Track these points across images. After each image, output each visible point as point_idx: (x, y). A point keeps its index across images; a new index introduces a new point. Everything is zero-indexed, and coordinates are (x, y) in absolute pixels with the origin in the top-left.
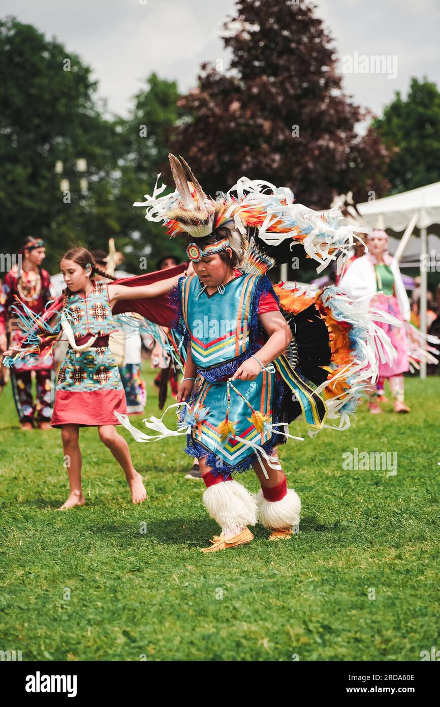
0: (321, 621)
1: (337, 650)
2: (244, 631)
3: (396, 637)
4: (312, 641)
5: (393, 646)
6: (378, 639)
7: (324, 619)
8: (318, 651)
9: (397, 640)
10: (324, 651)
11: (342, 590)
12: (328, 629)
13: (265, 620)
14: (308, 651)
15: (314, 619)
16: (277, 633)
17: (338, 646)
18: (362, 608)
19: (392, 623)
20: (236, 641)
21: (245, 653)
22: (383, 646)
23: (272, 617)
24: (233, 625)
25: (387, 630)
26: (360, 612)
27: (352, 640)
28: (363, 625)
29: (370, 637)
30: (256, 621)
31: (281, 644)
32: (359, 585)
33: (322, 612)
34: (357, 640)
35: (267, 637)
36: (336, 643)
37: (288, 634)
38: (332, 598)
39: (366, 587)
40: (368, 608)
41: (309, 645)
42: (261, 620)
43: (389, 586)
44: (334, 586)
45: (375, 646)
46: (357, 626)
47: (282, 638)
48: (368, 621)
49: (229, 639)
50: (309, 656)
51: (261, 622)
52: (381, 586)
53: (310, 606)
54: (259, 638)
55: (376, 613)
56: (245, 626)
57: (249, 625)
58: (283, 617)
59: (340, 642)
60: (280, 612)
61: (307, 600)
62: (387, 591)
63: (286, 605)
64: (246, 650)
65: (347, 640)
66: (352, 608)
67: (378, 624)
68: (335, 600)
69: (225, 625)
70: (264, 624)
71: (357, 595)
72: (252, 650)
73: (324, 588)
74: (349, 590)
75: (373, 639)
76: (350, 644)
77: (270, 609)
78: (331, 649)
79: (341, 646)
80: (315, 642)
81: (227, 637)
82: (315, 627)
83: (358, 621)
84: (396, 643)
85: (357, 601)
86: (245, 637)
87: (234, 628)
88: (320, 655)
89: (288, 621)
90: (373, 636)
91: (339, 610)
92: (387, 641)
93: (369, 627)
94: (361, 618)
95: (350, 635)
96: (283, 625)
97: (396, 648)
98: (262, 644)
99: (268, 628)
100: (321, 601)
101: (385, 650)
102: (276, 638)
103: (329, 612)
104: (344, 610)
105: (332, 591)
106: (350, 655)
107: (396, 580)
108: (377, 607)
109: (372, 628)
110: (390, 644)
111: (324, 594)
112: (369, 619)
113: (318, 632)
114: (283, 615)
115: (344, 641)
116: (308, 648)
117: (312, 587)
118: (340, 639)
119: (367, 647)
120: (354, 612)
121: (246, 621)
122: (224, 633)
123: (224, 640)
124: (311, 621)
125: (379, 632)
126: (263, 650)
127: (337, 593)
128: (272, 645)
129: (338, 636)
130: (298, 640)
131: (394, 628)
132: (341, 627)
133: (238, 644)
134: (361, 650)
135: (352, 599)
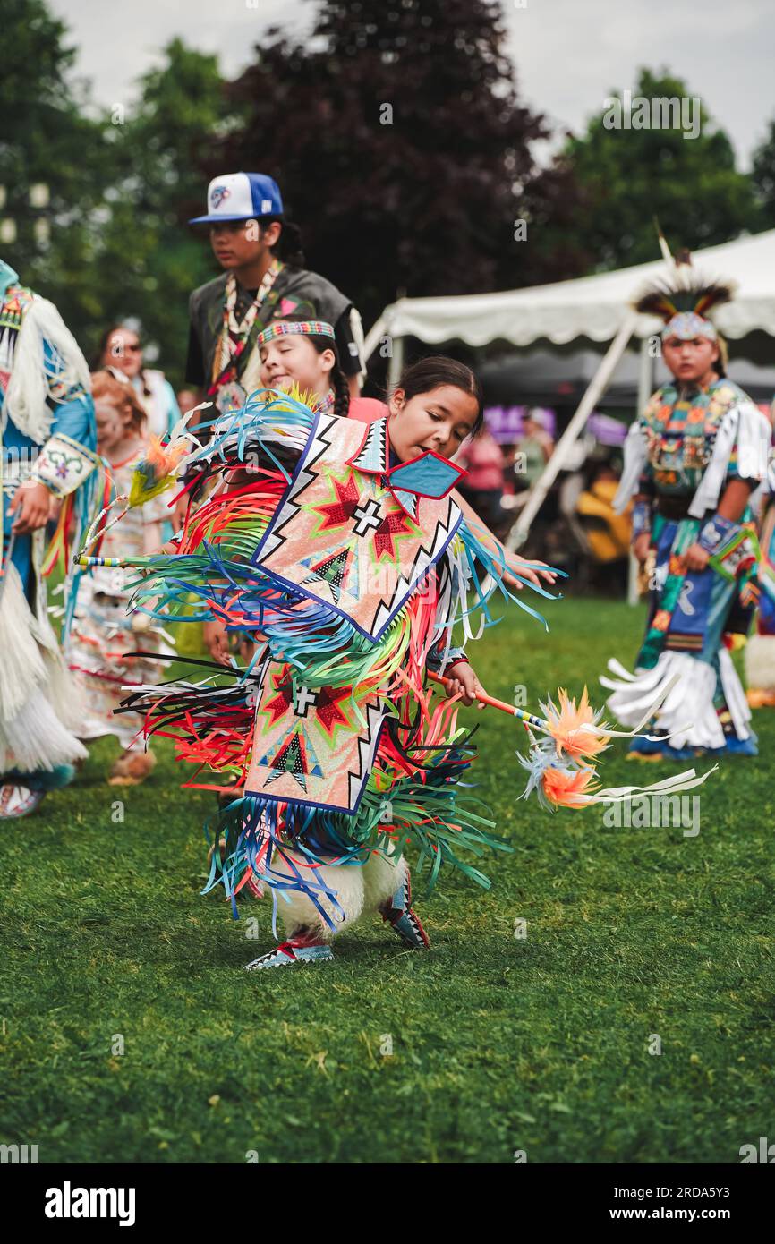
0: (422, 1025)
1: (449, 1078)
2: (284, 1038)
3: (554, 1060)
4: (404, 1061)
5: (550, 1076)
6: (523, 1062)
7: (428, 1022)
8: (415, 1078)
9: (557, 1066)
10: (426, 1080)
11: (463, 973)
12: (435, 1041)
13: (324, 1020)
14: (396, 1079)
15: (411, 1022)
16: (344, 1043)
17: (450, 1071)
18: (497, 1005)
19: (549, 1036)
20: (268, 1054)
21: (283, 1077)
22: (532, 1076)
23: (336, 1015)
24: (265, 1026)
25: (540, 1047)
26: (495, 1014)
27: (477, 1063)
28: (498, 1036)
29: (508, 1058)
30: (306, 1020)
31: (348, 1063)
32: (496, 966)
33: (426, 1010)
34: (485, 1063)
35: (324, 1050)
36: (447, 1067)
37: (363, 1046)
38: (446, 987)
39: (508, 969)
40: (509, 1006)
41: (399, 1067)
42: (316, 1019)
43: (549, 969)
44: (451, 966)
45: (517, 1078)
46: (487, 1037)
47: (351, 1052)
48: (508, 1030)
49: (256, 1051)
50: (398, 1088)
51: (314, 1023)
52: (534, 969)
53: (405, 998)
54: (310, 1052)
55: (524, 1018)
56: (287, 1029)
57: (292, 1027)
58: (357, 1015)
59: (454, 1064)
60: (350, 1005)
61: (400, 988)
62: (545, 979)
63: (362, 995)
64: (285, 1071)
65: (467, 1061)
66: (480, 1006)
67: (525, 1036)
68: (450, 990)
69: (249, 1026)
70: (321, 1027)
71: (491, 983)
72: (296, 1073)
73: (433, 967)
74: (477, 974)
75: (514, 1062)
76: (473, 1070)
77: (333, 1000)
78: (437, 1077)
79: (457, 1072)
80: (410, 1063)
81: (253, 1048)
82: (414, 1037)
83: (490, 1029)
84: (554, 1070)
85: (490, 994)
86: (284, 1049)
87: (267, 1032)
88: (417, 1086)
89: (364, 1023)
90: (514, 1057)
91: (458, 1008)
92: (538, 1067)
93: (508, 1040)
94: (496, 1024)
95: (473, 1052)
96: (354, 1031)
97: (554, 1079)
98: (316, 1063)
99: (328, 1037)
100: (424, 990)
101: (534, 1082)
102: (342, 1053)
103: (438, 1009)
104: (466, 1008)
105: (447, 973)
106: (470, 1088)
107: (561, 960)
108: (525, 1006)
109: (514, 1043)
110: (544, 1073)
111: (430, 977)
112: (510, 1025)
113: (416, 1046)
114: (355, 1012)
115: (462, 1064)
116: (396, 1073)
117: (410, 964)
118: (454, 1060)
119: (503, 1076)
120: (482, 1012)
121: (287, 1021)
122: (247, 1041)
123: (247, 1053)
124: (406, 1026)
125: (526, 1051)
126: (316, 1073)
127: (455, 979)
128: (333, 1064)
129: (452, 1054)
130: (379, 1059)
131: (553, 1044)
132: (456, 1039)
133: (272, 1061)
134: (491, 1079)
135: (481, 989)
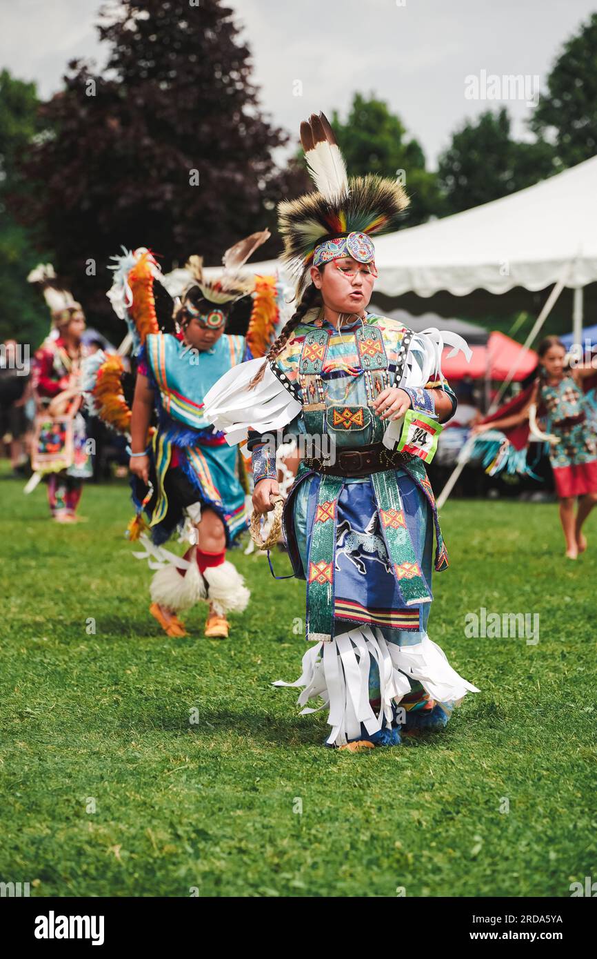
0: (194, 823)
1: (213, 863)
2: (89, 835)
3: (293, 848)
4: (180, 851)
5: (288, 862)
6: (269, 850)
7: (198, 820)
8: (188, 863)
9: (295, 852)
10: (196, 864)
11: (224, 783)
12: (202, 834)
13: (118, 819)
14: (174, 864)
15: (185, 820)
16: (134, 838)
17: (215, 858)
18: (250, 807)
19: (289, 830)
20: (77, 847)
21: (88, 864)
22: (276, 860)
23: (128, 816)
24: (75, 825)
25: (283, 838)
26: (248, 813)
27: (234, 851)
28: (251, 830)
29: (258, 847)
30: (106, 820)
31: (138, 853)
32: (249, 777)
33: (197, 810)
34: (242, 851)
35: (119, 843)
36: (212, 854)
37: (148, 840)
38: (211, 793)
39: (258, 779)
40: (259, 807)
41: (176, 855)
42: (113, 819)
43: (289, 779)
44: (215, 777)
45: (265, 860)
46: (243, 831)
47: (140, 845)
48: (258, 826)
49: (68, 844)
50: (175, 871)
51: (112, 823)
52: (278, 778)
53: (180, 802)
54: (109, 845)
55: (270, 816)
56: (91, 827)
57: (95, 826)
58: (144, 816)
59: (217, 853)
60: (139, 809)
61: (177, 794)
62: (286, 786)
63: (148, 800)
64: (90, 860)
65: (227, 850)
66: (237, 807)
67: (271, 830)
68: (215, 795)
69: (64, 825)
70: (117, 826)
71: (245, 789)
72: (98, 861)
73: (201, 778)
74: (234, 783)
75: (263, 850)
76: (232, 856)
77: (126, 805)
78: (205, 862)
79: (219, 859)
80: (185, 852)
81: (66, 842)
82: (187, 832)
83: (245, 826)
84: (293, 855)
85: (244, 798)
86: (89, 843)
87: (76, 830)
88: (190, 870)
89: (150, 822)
90: (263, 846)
91: (220, 809)
92: (281, 854)
93: (259, 833)
94: (249, 821)
95: (232, 843)
96: (142, 828)
97: (292, 863)
98: (113, 853)
99: (122, 832)
100: (195, 796)
101: (278, 865)
102: (133, 845)
103: (205, 811)
104: (227, 809)
105: (211, 784)
106: (230, 870)
107: (298, 771)
108: (272, 807)
109: (262, 835)
110: (286, 858)
111: (200, 786)
112: (260, 822)
113: (189, 839)
114: (142, 813)
115: (224, 852)
116: (174, 859)
117: (184, 777)
118: (218, 849)
119: (254, 861)
120: (239, 812)
121: (92, 821)
122: (61, 837)
123: (61, 847)
124: (180, 823)
125: (272, 841)
126: (113, 861)
127: (218, 788)
128: (126, 854)
129: (216, 844)
130: (161, 849)
131: (292, 836)
132: (220, 833)
133: (80, 852)
134: (245, 863)
135: (238, 794)
